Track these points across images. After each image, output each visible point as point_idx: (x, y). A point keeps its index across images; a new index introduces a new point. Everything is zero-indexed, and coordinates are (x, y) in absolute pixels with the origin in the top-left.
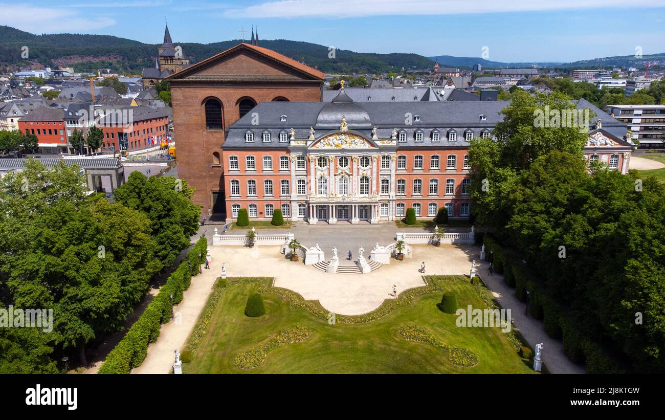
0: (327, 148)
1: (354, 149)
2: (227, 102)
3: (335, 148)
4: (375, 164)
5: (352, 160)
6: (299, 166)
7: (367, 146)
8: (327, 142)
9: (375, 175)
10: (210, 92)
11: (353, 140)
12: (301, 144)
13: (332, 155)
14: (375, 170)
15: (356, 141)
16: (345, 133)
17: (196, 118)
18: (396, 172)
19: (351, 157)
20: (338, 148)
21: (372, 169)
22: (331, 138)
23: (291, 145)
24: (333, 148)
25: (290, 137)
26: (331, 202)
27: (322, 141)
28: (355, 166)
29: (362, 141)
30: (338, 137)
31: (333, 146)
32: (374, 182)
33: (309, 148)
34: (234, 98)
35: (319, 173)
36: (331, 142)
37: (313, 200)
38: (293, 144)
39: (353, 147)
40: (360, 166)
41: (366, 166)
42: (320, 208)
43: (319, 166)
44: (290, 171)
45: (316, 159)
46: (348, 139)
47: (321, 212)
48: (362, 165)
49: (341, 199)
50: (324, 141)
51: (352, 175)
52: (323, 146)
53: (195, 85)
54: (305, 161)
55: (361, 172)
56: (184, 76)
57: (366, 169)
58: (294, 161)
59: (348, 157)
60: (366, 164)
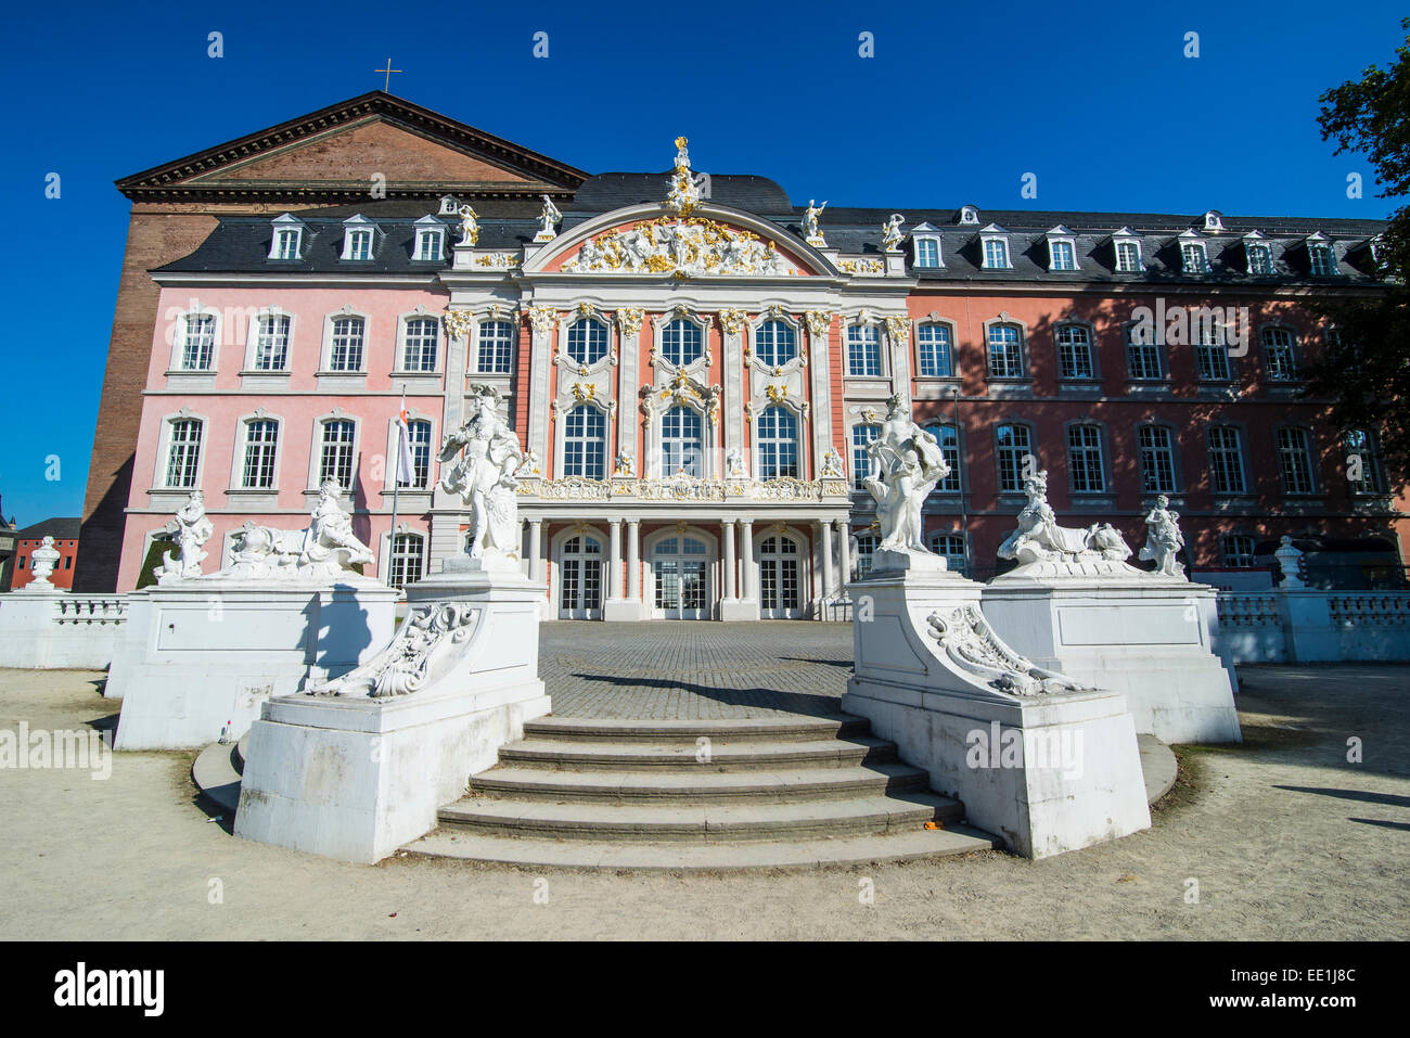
0: (608, 271)
1: (725, 277)
3: (647, 273)
4: (820, 347)
5: (718, 325)
6: (484, 360)
7: (785, 269)
8: (611, 252)
9: (822, 396)
11: (723, 242)
13: (630, 306)
14: (821, 371)
15: (735, 245)
16: (690, 214)
18: (915, 391)
19: (716, 315)
20: (656, 274)
21: (806, 368)
23: (454, 268)
24: (638, 270)
25: (453, 239)
27: (590, 245)
28: (733, 356)
29: (761, 247)
30: (656, 229)
31: (637, 262)
32: (823, 433)
33: (527, 273)
35: (568, 382)
36: (627, 252)
38: (465, 260)
40: (754, 357)
41: (782, 362)
42: (571, 557)
43: (573, 356)
44: (443, 377)
45: (558, 323)
46: (702, 239)
47: (575, 575)
48: (762, 358)
49: (666, 489)
50: (598, 246)
51: (720, 392)
52: (594, 266)
53: (211, 208)
54: (512, 339)
55: (760, 383)
56: (181, 179)
57: (783, 369)
58: (465, 337)
59: (702, 314)
60: (780, 350)
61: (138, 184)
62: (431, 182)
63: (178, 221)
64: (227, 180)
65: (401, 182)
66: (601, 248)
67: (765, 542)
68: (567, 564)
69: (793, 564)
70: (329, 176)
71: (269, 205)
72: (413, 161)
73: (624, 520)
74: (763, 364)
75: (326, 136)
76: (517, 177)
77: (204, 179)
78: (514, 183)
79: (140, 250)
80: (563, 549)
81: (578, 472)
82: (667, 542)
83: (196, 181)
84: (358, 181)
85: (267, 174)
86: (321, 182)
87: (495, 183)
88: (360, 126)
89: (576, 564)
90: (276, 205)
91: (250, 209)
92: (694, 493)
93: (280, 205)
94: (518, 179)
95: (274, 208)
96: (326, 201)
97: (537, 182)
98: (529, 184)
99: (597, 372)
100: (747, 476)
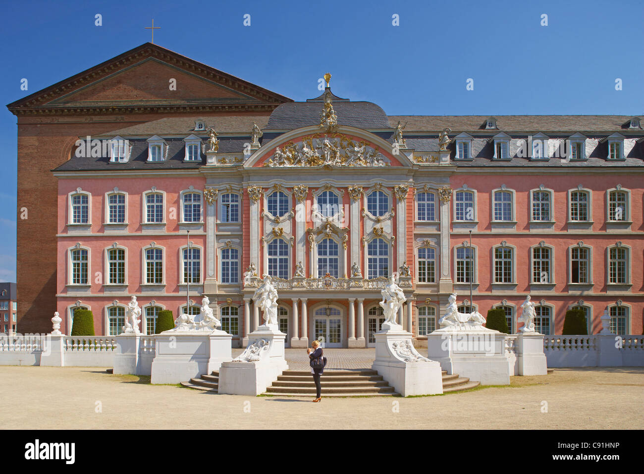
1: (352, 167)
3: (309, 166)
4: (402, 207)
5: (347, 195)
6: (225, 217)
7: (384, 162)
8: (290, 154)
9: (402, 233)
10: (86, 131)
12: (231, 160)
13: (301, 185)
14: (402, 219)
15: (356, 149)
16: (330, 132)
18: (451, 229)
19: (346, 189)
20: (314, 167)
21: (394, 219)
22: (299, 144)
23: (207, 164)
24: (304, 165)
25: (206, 149)
26: (295, 290)
27: (279, 150)
28: (355, 212)
32: (402, 250)
33: (246, 168)
35: (269, 229)
36: (300, 155)
38: (213, 161)
39: (352, 163)
40: (366, 212)
41: (381, 214)
43: (271, 212)
44: (205, 226)
45: (262, 195)
48: (371, 212)
49: (320, 283)
50: (283, 151)
51: (348, 231)
52: (280, 164)
53: (61, 120)
54: (239, 203)
55: (369, 226)
56: (43, 103)
57: (382, 218)
58: (214, 203)
59: (339, 188)
60: (381, 207)
64: (67, 102)
66: (285, 153)
67: (371, 309)
70: (125, 99)
71: (93, 117)
73: (299, 299)
74: (371, 215)
77: (54, 102)
78: (231, 99)
81: (275, 274)
82: (321, 310)
83: (51, 103)
84: (141, 101)
85: (89, 98)
86: (121, 102)
87: (219, 100)
88: (139, 65)
90: (97, 117)
91: (82, 120)
92: (334, 286)
93: (99, 117)
94: (233, 96)
95: (96, 119)
96: (124, 113)
97: (244, 98)
98: (239, 99)
99: (284, 221)
100: (361, 277)
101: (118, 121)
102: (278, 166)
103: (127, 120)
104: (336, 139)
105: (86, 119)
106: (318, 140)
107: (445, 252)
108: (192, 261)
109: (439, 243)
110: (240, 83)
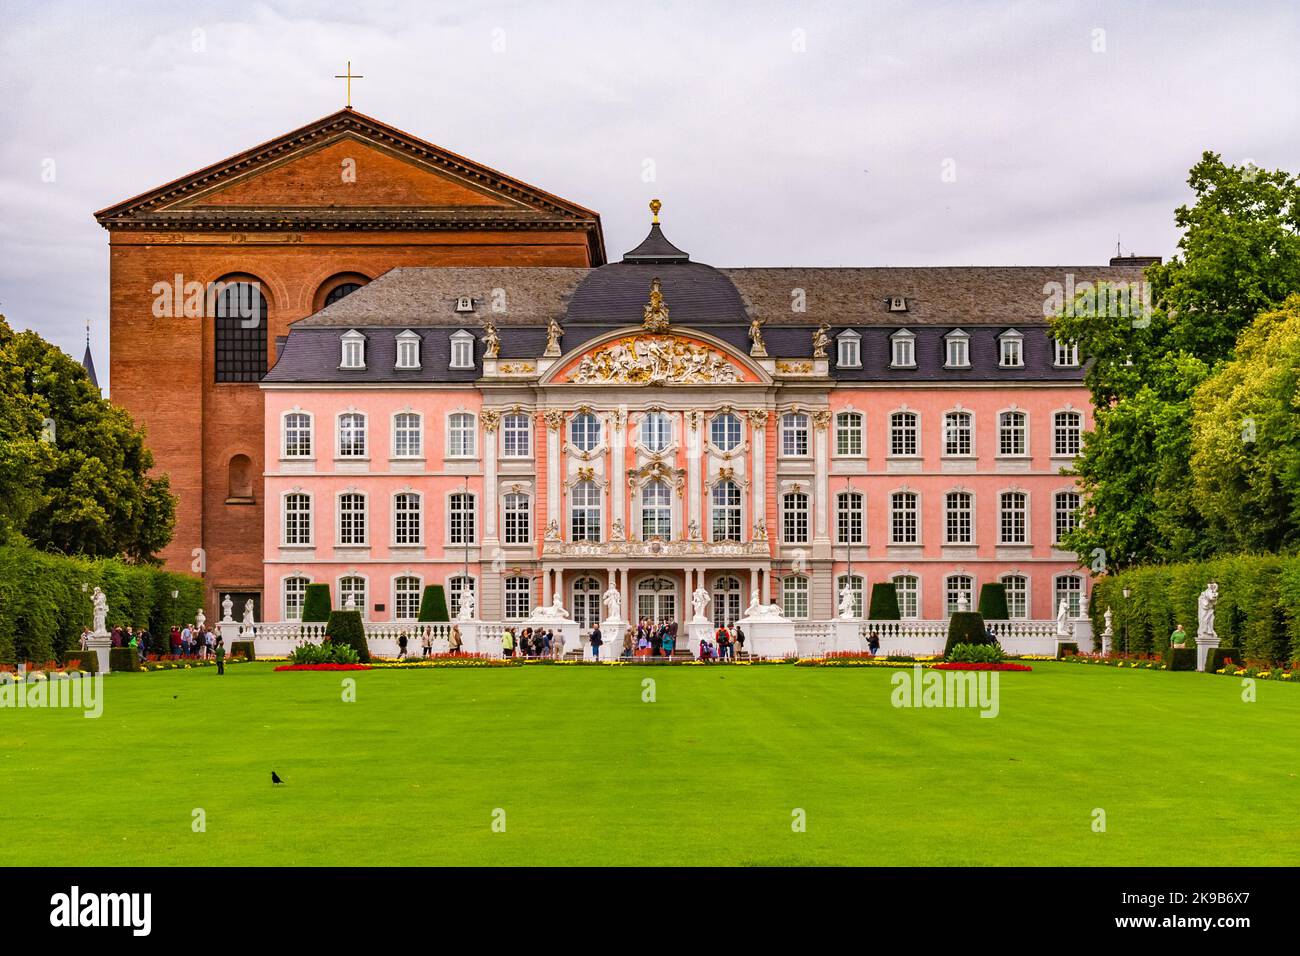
0: (600, 380)
1: (690, 384)
2: (289, 289)
3: (630, 382)
4: (759, 438)
5: (683, 420)
6: (509, 446)
7: (734, 376)
8: (603, 363)
9: (760, 476)
10: (234, 258)
11: (687, 356)
12: (518, 369)
13: (617, 408)
14: (760, 458)
15: (696, 358)
16: (659, 333)
17: (183, 340)
18: (829, 467)
19: (682, 413)
20: (639, 383)
21: (748, 453)
22: (615, 349)
23: (484, 375)
24: (623, 380)
25: (480, 351)
26: (612, 556)
27: (587, 359)
29: (716, 358)
30: (636, 346)
31: (623, 374)
32: (759, 499)
33: (542, 384)
34: (309, 276)
35: (574, 466)
36: (617, 365)
37: (553, 552)
38: (491, 369)
39: (689, 378)
40: (710, 444)
41: (730, 448)
42: (580, 592)
43: (576, 445)
44: (481, 462)
45: (564, 421)
46: (671, 351)
47: (582, 605)
48: (716, 444)
49: (646, 548)
50: (593, 359)
51: (683, 473)
52: (590, 377)
53: (189, 238)
54: (530, 429)
55: (715, 465)
56: (155, 207)
57: (732, 452)
58: (495, 430)
59: (670, 412)
60: (730, 438)
61: (116, 216)
62: (404, 208)
63: (158, 253)
64: (200, 208)
65: (375, 208)
66: (596, 362)
68: (576, 597)
69: (737, 597)
70: (302, 203)
71: (246, 234)
72: (384, 184)
73: (618, 570)
74: (716, 449)
75: (294, 156)
76: (490, 200)
77: (176, 207)
78: (489, 207)
79: (125, 284)
80: (573, 587)
81: (582, 538)
83: (170, 208)
84: (332, 207)
85: (238, 200)
86: (295, 208)
87: (469, 208)
88: (328, 145)
89: (582, 597)
90: (253, 234)
91: (228, 239)
92: (666, 550)
93: (257, 234)
94: (491, 202)
95: (252, 238)
96: (303, 230)
97: (511, 206)
98: (503, 208)
99: (596, 457)
100: (701, 539)
101: (292, 243)
102: (586, 381)
103: (308, 242)
104: (667, 343)
105: (234, 238)
106: (642, 344)
107: (822, 499)
108: (462, 511)
109: (813, 488)
110: (506, 183)
